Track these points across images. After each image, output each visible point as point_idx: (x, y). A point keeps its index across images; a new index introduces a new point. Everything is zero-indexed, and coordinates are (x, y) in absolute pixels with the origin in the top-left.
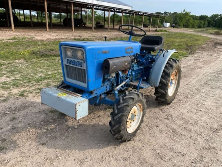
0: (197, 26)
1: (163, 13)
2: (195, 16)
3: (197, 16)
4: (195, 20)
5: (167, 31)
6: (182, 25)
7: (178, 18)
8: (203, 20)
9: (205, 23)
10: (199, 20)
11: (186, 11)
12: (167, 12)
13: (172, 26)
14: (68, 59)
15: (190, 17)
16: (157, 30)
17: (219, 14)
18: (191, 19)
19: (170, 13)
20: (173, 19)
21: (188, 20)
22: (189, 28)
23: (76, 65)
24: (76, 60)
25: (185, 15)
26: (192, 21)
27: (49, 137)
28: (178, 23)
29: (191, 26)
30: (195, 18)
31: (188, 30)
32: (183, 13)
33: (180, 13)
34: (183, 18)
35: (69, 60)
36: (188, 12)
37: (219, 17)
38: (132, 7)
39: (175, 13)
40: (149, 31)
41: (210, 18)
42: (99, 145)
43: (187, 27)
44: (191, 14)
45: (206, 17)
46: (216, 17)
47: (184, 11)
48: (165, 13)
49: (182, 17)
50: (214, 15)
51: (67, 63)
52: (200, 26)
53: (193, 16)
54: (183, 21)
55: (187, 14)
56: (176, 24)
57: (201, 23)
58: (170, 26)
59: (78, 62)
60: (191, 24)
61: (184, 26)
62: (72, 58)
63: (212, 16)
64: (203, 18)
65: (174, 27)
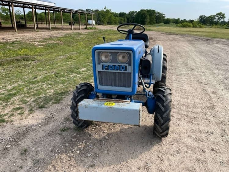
0: (118, 22)
1: (85, 10)
2: (116, 14)
3: (117, 14)
4: (116, 17)
5: (97, 28)
6: (106, 22)
7: (100, 15)
8: (123, 17)
9: (124, 19)
10: (119, 17)
11: (106, 8)
12: (89, 10)
13: (97, 23)
14: (103, 65)
15: (111, 15)
16: (87, 28)
17: (135, 11)
18: (113, 16)
19: (93, 10)
20: (97, 16)
21: (110, 18)
22: (112, 25)
23: (117, 70)
24: (117, 64)
25: (107, 12)
26: (113, 18)
27: (90, 156)
28: (102, 21)
29: (113, 22)
30: (115, 15)
31: (114, 27)
32: (105, 10)
33: (102, 11)
34: (106, 15)
35: (106, 65)
36: (108, 9)
37: (135, 13)
38: (55, 4)
39: (97, 11)
40: (80, 29)
41: (128, 14)
42: (145, 147)
43: (110, 24)
44: (112, 11)
45: (124, 14)
46: (132, 14)
47: (105, 8)
48: (87, 10)
49: (104, 15)
50: (131, 12)
51: (103, 69)
52: (121, 23)
53: (113, 13)
54: (106, 18)
55: (108, 11)
56: (100, 21)
57: (121, 19)
58: (95, 24)
59: (120, 66)
60: (113, 20)
61: (107, 23)
62: (110, 63)
63: (129, 13)
64: (122, 15)
65: (99, 24)
